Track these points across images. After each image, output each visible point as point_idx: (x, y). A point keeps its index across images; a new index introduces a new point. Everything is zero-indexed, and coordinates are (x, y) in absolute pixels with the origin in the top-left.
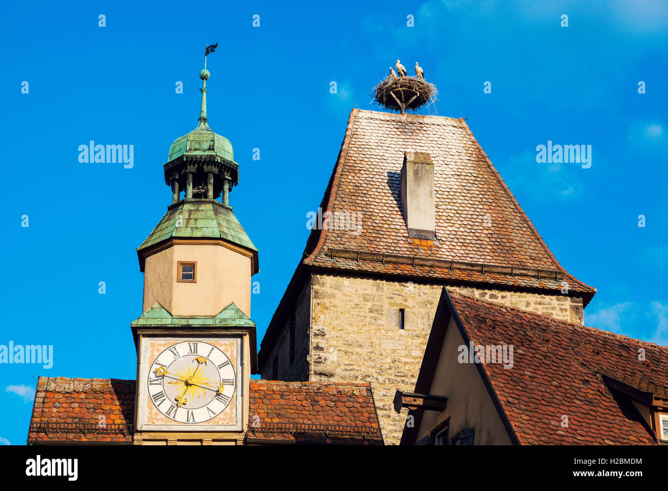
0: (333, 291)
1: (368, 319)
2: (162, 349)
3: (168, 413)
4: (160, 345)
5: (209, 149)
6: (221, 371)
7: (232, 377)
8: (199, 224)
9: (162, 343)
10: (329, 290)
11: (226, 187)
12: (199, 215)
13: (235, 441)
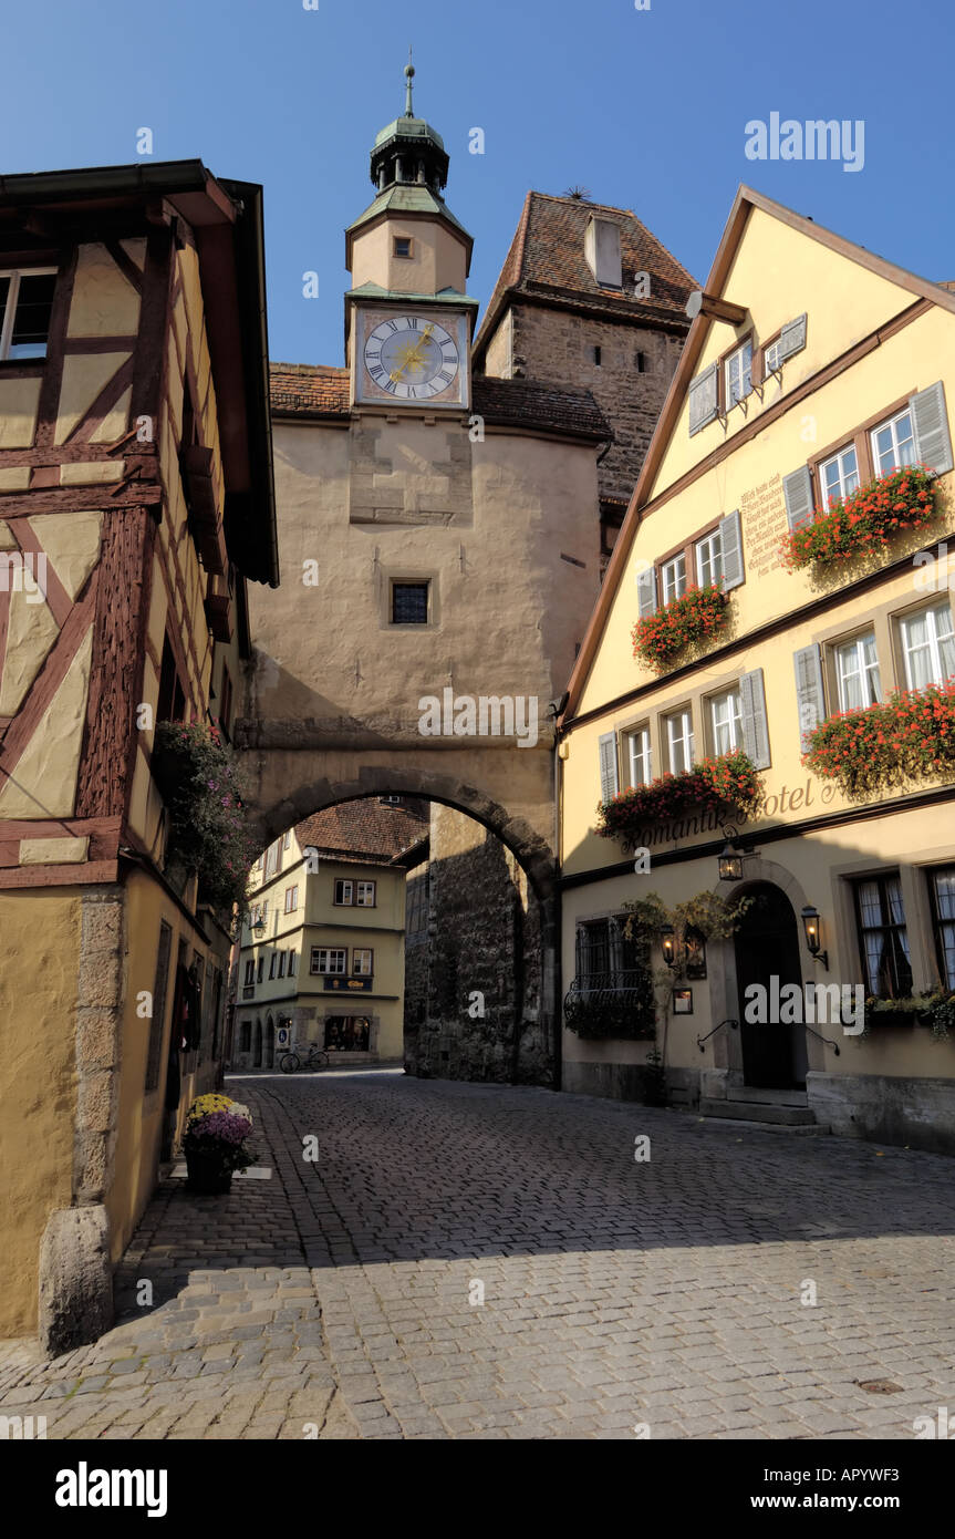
1: (567, 353)
2: (379, 322)
3: (388, 386)
4: (376, 317)
5: (421, 133)
6: (443, 347)
7: (455, 354)
8: (414, 201)
9: (379, 316)
10: (528, 321)
11: (437, 180)
12: (413, 194)
13: (459, 421)
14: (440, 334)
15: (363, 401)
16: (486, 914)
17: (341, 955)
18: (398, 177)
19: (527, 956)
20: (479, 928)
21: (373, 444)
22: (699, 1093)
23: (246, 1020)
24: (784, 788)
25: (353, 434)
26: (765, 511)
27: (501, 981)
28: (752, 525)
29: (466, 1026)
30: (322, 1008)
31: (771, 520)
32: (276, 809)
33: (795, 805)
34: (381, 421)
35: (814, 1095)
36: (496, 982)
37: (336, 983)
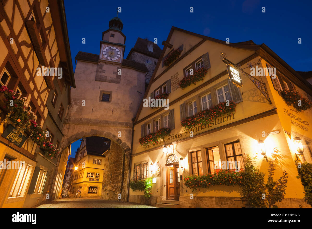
0: (137, 55)
3: (106, 57)
4: (106, 46)
7: (120, 54)
8: (116, 29)
11: (121, 27)
13: (120, 65)
14: (117, 50)
15: (101, 59)
16: (118, 164)
17: (93, 174)
18: (114, 25)
19: (125, 172)
20: (117, 167)
21: (102, 67)
22: (156, 201)
23: (74, 187)
24: (177, 133)
25: (98, 65)
26: (175, 79)
27: (120, 178)
28: (173, 82)
29: (112, 188)
30: (88, 185)
31: (176, 80)
32: (71, 137)
33: (179, 137)
34: (104, 63)
35: (181, 201)
36: (119, 178)
37: (92, 180)
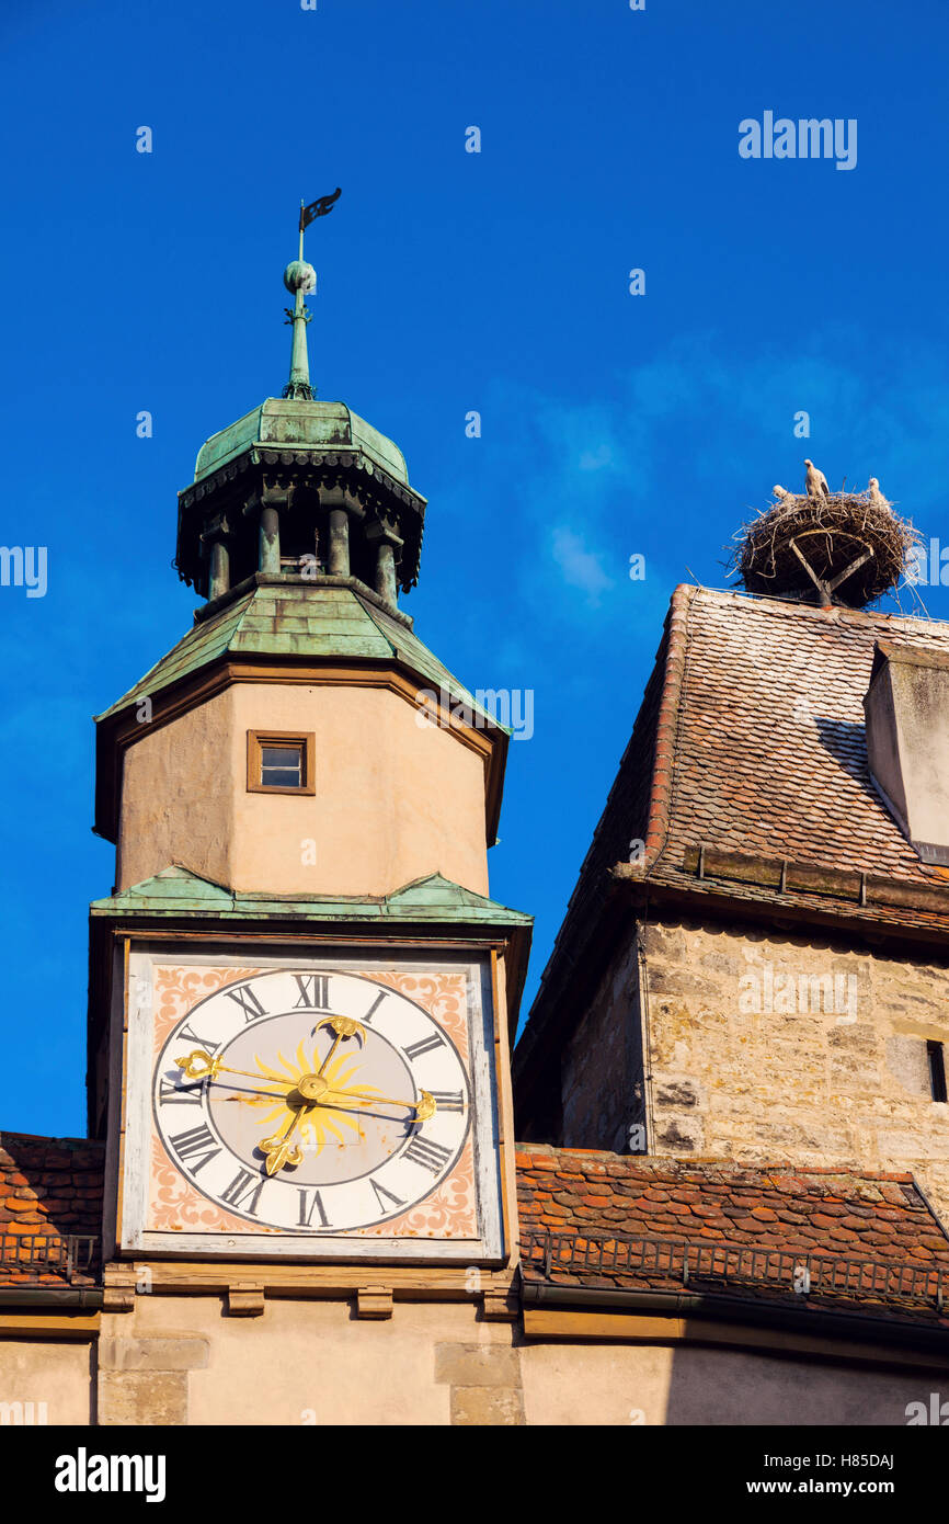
0: (711, 974)
1: (830, 1065)
2: (202, 990)
3: (231, 1195)
4: (194, 978)
5: (335, 440)
6: (417, 1065)
7: (457, 1084)
8: (315, 627)
9: (203, 971)
10: (696, 970)
11: (388, 565)
12: (313, 610)
13: (477, 1299)
14: (401, 1022)
15: (145, 1244)
18: (272, 558)
21: (183, 1389)
25: (111, 1349)
34: (207, 1312)
